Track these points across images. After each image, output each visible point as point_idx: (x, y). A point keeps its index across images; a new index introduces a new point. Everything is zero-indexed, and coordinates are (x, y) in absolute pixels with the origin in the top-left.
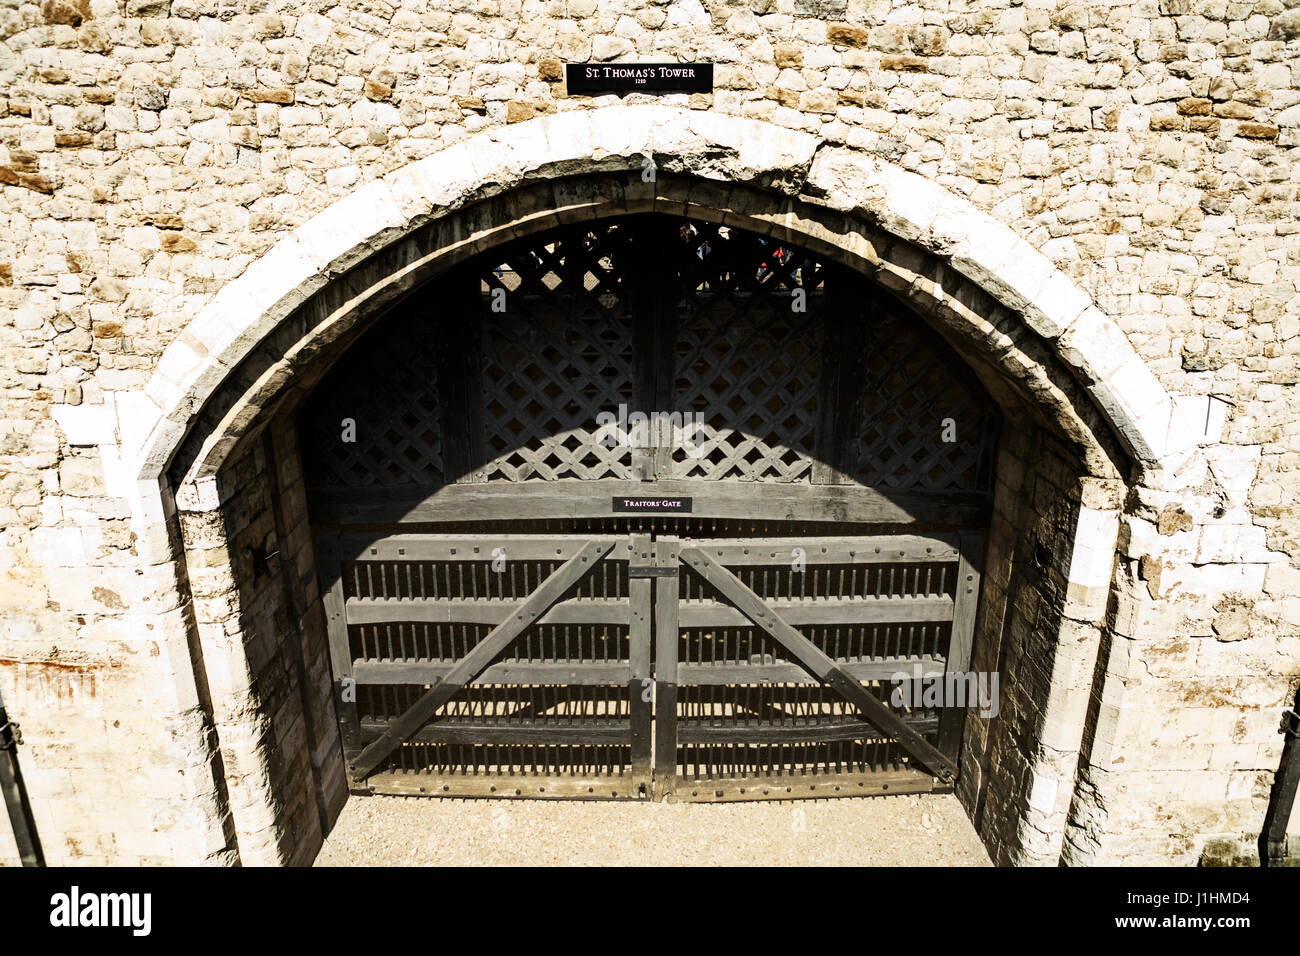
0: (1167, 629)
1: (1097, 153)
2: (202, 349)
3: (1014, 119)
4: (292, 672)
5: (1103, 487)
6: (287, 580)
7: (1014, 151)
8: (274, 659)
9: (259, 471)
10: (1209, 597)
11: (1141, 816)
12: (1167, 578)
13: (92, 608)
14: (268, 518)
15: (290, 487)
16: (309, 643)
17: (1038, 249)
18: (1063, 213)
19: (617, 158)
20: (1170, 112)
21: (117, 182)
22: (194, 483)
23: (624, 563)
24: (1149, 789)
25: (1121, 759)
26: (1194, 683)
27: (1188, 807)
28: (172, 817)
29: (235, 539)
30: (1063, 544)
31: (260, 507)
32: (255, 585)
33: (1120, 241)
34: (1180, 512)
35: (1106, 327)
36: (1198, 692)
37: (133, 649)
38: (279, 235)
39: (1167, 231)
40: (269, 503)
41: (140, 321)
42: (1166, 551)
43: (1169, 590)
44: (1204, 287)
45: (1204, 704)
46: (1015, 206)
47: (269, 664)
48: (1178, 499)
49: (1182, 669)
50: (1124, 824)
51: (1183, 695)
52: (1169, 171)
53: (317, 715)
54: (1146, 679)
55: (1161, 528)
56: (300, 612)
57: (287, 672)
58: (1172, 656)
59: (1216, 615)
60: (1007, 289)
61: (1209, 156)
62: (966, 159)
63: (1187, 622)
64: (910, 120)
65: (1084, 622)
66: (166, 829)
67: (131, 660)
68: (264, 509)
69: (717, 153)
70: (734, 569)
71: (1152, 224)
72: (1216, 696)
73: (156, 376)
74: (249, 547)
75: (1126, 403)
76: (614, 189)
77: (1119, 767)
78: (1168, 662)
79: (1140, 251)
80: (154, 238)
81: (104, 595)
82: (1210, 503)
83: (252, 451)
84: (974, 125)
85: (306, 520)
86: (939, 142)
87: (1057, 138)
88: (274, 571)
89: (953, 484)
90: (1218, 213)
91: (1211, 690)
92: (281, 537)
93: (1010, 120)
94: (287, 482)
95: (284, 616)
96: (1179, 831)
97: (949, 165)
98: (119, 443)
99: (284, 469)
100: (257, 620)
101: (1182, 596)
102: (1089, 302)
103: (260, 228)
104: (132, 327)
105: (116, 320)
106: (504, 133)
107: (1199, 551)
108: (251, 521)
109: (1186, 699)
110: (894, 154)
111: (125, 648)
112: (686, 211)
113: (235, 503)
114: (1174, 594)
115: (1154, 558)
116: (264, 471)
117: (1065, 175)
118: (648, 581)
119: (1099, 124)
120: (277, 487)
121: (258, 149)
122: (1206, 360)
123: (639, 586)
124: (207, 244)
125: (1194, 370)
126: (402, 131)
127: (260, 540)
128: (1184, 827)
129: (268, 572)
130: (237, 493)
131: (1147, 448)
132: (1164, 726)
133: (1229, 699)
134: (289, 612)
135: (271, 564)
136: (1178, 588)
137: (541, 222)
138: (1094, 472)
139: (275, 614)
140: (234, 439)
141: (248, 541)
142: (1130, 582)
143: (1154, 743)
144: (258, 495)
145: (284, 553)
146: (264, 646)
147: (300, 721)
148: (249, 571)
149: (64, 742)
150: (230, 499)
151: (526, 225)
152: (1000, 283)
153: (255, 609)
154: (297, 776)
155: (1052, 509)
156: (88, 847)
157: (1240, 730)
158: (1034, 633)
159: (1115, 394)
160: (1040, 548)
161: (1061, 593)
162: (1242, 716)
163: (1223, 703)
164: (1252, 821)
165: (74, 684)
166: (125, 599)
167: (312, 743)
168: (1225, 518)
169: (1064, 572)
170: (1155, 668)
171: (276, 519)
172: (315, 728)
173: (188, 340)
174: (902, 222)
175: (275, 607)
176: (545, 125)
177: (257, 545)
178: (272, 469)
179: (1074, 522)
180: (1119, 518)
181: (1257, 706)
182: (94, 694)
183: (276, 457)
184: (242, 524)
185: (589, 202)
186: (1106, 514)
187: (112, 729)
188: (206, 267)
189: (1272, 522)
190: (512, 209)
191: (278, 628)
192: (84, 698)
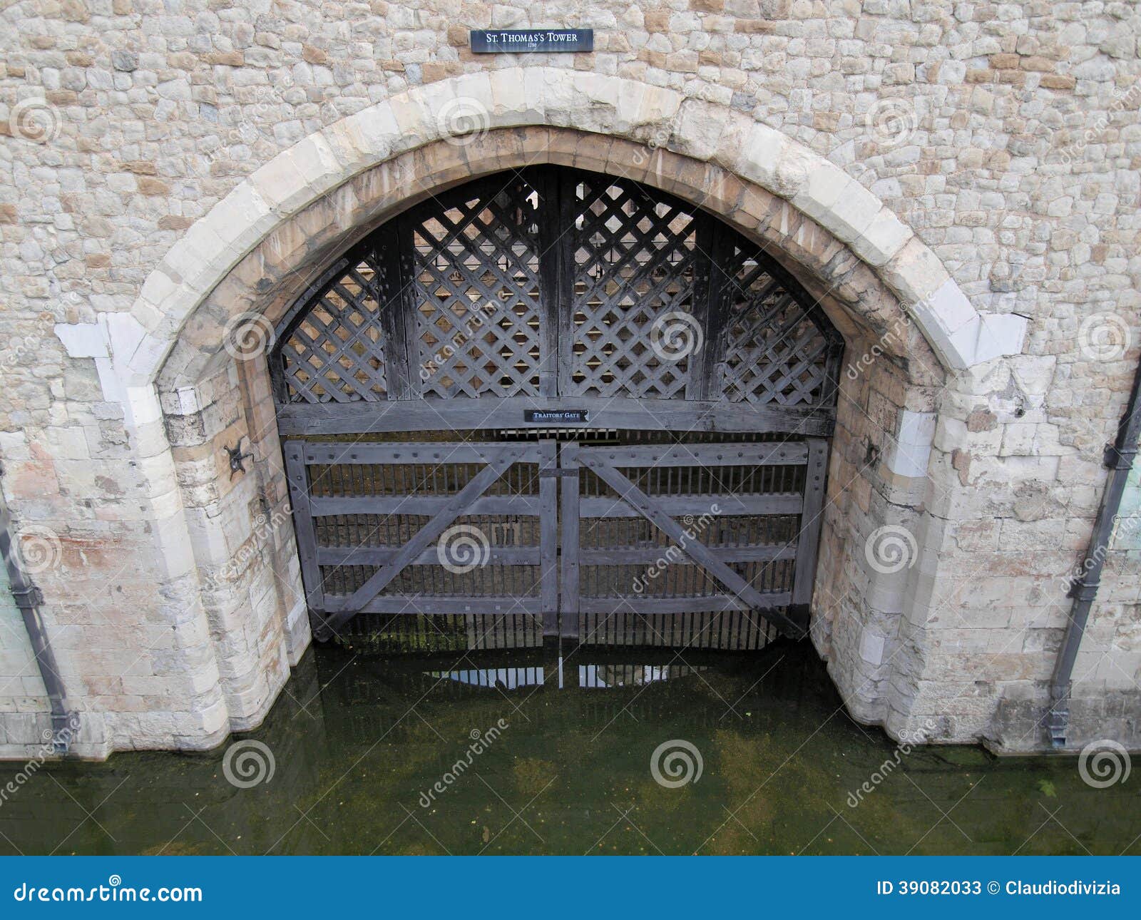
0: (975, 510)
1: (919, 103)
2: (177, 278)
3: (849, 74)
4: (265, 552)
5: (922, 393)
6: (260, 477)
7: (848, 102)
9: (233, 386)
10: (1010, 485)
11: (952, 666)
12: (974, 468)
13: (95, 494)
14: (241, 424)
15: (261, 403)
16: (280, 532)
17: (868, 189)
18: (889, 157)
19: (515, 113)
20: (982, 66)
21: (100, 133)
22: (176, 391)
23: (535, 466)
24: (958, 643)
25: (936, 619)
26: (997, 556)
27: (991, 659)
28: (167, 665)
29: (212, 441)
30: (889, 443)
31: (235, 417)
32: (231, 478)
33: (939, 180)
34: (988, 412)
35: (925, 254)
36: (1000, 564)
37: (131, 527)
38: (237, 180)
39: (979, 171)
40: (242, 413)
41: (124, 254)
42: (975, 446)
43: (977, 478)
44: (1010, 220)
45: (1005, 574)
46: (848, 152)
48: (985, 401)
49: (989, 543)
50: (938, 672)
51: (988, 566)
52: (981, 119)
53: (288, 588)
54: (957, 553)
55: (970, 426)
56: (271, 505)
57: (261, 552)
58: (979, 534)
59: (1015, 499)
60: (845, 224)
61: (1016, 104)
62: (807, 110)
63: (991, 505)
64: (761, 78)
65: (906, 507)
66: (163, 674)
67: (130, 537)
68: (238, 418)
69: (598, 106)
70: (623, 470)
71: (966, 166)
72: (1016, 568)
73: (139, 301)
74: (225, 448)
75: (941, 320)
76: (514, 142)
77: (935, 625)
78: (975, 539)
79: (955, 189)
80: (130, 183)
81: (107, 484)
82: (1011, 406)
83: (226, 372)
84: (814, 81)
85: (276, 431)
86: (785, 96)
87: (885, 91)
88: (248, 469)
89: (803, 400)
90: (1023, 155)
91: (1011, 562)
92: (254, 442)
93: (845, 75)
94: (257, 399)
95: (257, 506)
96: (983, 679)
97: (792, 116)
98: (111, 355)
99: (255, 388)
100: (233, 507)
101: (988, 483)
102: (910, 234)
103: (220, 174)
104: (119, 258)
105: (104, 253)
106: (417, 92)
107: (1002, 446)
108: (227, 427)
109: (990, 569)
110: (745, 105)
111: (123, 526)
112: (575, 162)
113: (212, 410)
114: (981, 482)
115: (964, 450)
116: (237, 387)
118: (554, 479)
119: (921, 78)
120: (249, 402)
121: (215, 106)
122: (1011, 282)
123: (547, 485)
124: (177, 188)
125: (1000, 291)
126: (335, 91)
127: (236, 443)
128: (988, 676)
129: (243, 470)
130: (214, 402)
131: (960, 358)
132: (971, 592)
133: (1027, 569)
134: (263, 503)
135: (246, 463)
136: (984, 477)
137: (455, 171)
138: (916, 382)
139: (250, 504)
140: (208, 355)
141: (224, 442)
142: (944, 472)
143: (963, 606)
144: (233, 406)
145: (256, 456)
146: (240, 528)
147: (273, 592)
148: (226, 466)
149: (78, 603)
150: (208, 407)
151: (443, 174)
152: (836, 219)
153: (231, 497)
154: (270, 636)
155: (881, 415)
156: (102, 688)
157: (1035, 594)
158: (866, 519)
159: (932, 312)
160: (872, 448)
161: (888, 484)
162: (1036, 583)
163: (1021, 573)
164: (1043, 670)
165: (83, 556)
166: (122, 486)
167: (283, 607)
168: (1024, 417)
169: (890, 466)
170: (964, 544)
171: (249, 426)
172: (286, 599)
173: (166, 270)
174: (753, 167)
175: (249, 498)
176: (455, 86)
177: (232, 447)
178: (244, 386)
179: (899, 423)
180: (936, 419)
181: (1049, 576)
182: (99, 564)
183: (248, 377)
184: (219, 427)
185: (493, 154)
186: (924, 416)
187: (115, 593)
188: (177, 207)
189: (1063, 421)
190: (430, 159)
191: (253, 516)
192: (92, 567)
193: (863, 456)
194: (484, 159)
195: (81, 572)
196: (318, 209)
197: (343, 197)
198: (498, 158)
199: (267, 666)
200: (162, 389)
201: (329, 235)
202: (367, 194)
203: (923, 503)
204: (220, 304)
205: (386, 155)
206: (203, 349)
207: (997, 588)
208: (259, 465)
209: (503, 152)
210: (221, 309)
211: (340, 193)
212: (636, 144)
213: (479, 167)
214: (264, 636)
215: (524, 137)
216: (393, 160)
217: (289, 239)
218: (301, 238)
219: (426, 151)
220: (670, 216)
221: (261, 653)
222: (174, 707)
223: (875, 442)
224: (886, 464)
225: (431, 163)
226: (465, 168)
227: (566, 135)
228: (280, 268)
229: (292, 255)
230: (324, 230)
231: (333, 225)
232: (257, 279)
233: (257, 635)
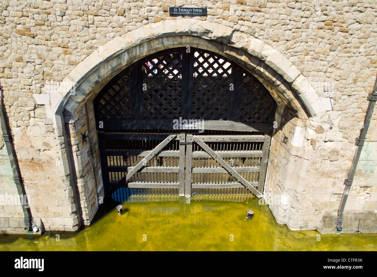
0: (317, 158)
1: (304, 34)
2: (73, 80)
3: (283, 25)
4: (92, 168)
5: (302, 121)
6: (91, 144)
7: (283, 33)
8: (87, 164)
9: (84, 114)
10: (328, 150)
11: (309, 205)
12: (317, 144)
13: (42, 147)
14: (86, 126)
15: (92, 119)
16: (96, 161)
17: (288, 59)
18: (295, 50)
19: (182, 32)
20: (322, 24)
22: (69, 116)
23: (178, 141)
24: (311, 198)
25: (304, 191)
26: (323, 172)
27: (321, 203)
28: (62, 203)
29: (78, 132)
30: (291, 136)
31: (84, 124)
32: (83, 144)
33: (308, 57)
34: (321, 127)
35: (304, 79)
36: (324, 174)
37: (53, 158)
38: (94, 50)
39: (321, 55)
40: (86, 123)
41: (57, 72)
42: (318, 138)
43: (318, 148)
44: (329, 70)
45: (325, 177)
46: (282, 47)
47: (86, 165)
48: (321, 124)
49: (320, 168)
50: (304, 207)
51: (320, 174)
52: (321, 40)
53: (98, 180)
54: (311, 170)
55: (317, 132)
56: (94, 152)
57: (91, 168)
59: (329, 154)
60: (280, 69)
61: (332, 36)
62: (270, 35)
63: (322, 156)
64: (257, 25)
65: (296, 156)
66: (61, 206)
67: (53, 161)
68: (85, 124)
69: (207, 31)
70: (206, 143)
71: (317, 53)
72: (328, 175)
74: (81, 134)
75: (309, 99)
76: (179, 40)
77: (304, 193)
78: (317, 166)
79: (314, 60)
80: (60, 50)
81: (45, 144)
82: (328, 126)
83: (82, 109)
84: (273, 26)
85: (96, 128)
86: (264, 30)
87: (294, 30)
88: (87, 141)
89: (263, 122)
90: (334, 51)
91: (327, 173)
92: (89, 132)
95: (90, 153)
97: (266, 36)
98: (50, 104)
99: (90, 115)
100: (83, 153)
101: (321, 149)
102: (300, 73)
103: (89, 48)
104: (55, 73)
105: (50, 72)
106: (152, 25)
107: (326, 138)
108: (82, 127)
109: (321, 176)
110: (252, 33)
111: (51, 158)
112: (197, 46)
113: (78, 122)
114: (319, 149)
115: (315, 139)
116: (85, 114)
117: (295, 40)
118: (184, 146)
119: (304, 27)
120: (88, 119)
121: (88, 27)
123: (182, 148)
124: (75, 52)
125: (326, 91)
126: (126, 24)
127: (84, 132)
128: (319, 208)
129: (86, 141)
130: (78, 119)
131: (314, 111)
132: (315, 182)
133: (332, 176)
135: (87, 139)
136: (320, 147)
137: (160, 48)
138: (300, 118)
139: (88, 152)
140: (78, 104)
141: (81, 132)
142: (308, 145)
143: (313, 187)
144: (83, 121)
145: (90, 136)
146: (85, 160)
147: (94, 180)
148: (81, 140)
149: (35, 182)
150: (77, 121)
151: (156, 49)
152: (278, 68)
153: (83, 150)
154: (93, 195)
155: (289, 128)
156: (41, 210)
157: (334, 184)
158: (283, 159)
159: (306, 97)
160: (285, 138)
161: (291, 149)
162: (335, 180)
163: (330, 177)
165: (37, 167)
166: (51, 146)
167: (96, 187)
168: (332, 129)
170: (314, 167)
171: (88, 127)
172: (97, 183)
173: (70, 78)
174: (254, 51)
175: (87, 150)
176: (163, 23)
177: (83, 134)
178: (87, 114)
179: (294, 130)
180: (306, 129)
181: (338, 178)
182: (43, 170)
183: (88, 111)
184: (80, 127)
185: (172, 43)
186: (302, 128)
187: (47, 179)
188: (73, 58)
189: (344, 131)
190: (152, 44)
191: (88, 156)
192: (40, 171)
193: (283, 140)
194: (169, 45)
195: (36, 172)
196: (116, 59)
197: (124, 55)
198: (174, 44)
199: (92, 204)
200: (65, 115)
201: (119, 67)
202: (132, 55)
203: (301, 155)
204: (83, 88)
205: (138, 42)
206: (77, 102)
207: (323, 181)
208: (91, 140)
209: (175, 43)
210: (83, 90)
211: (123, 54)
212: (218, 43)
213: (168, 47)
214: (91, 194)
215: (182, 38)
216: (141, 45)
217: (106, 68)
218: (110, 68)
219: (151, 42)
220: (224, 63)
221: (90, 200)
222: (64, 216)
223: (286, 136)
224: (290, 143)
225: (153, 45)
226: (163, 47)
227: (195, 38)
228: (103, 77)
229: (107, 73)
230: (117, 66)
231: (120, 64)
232: (95, 81)
233: (89, 194)
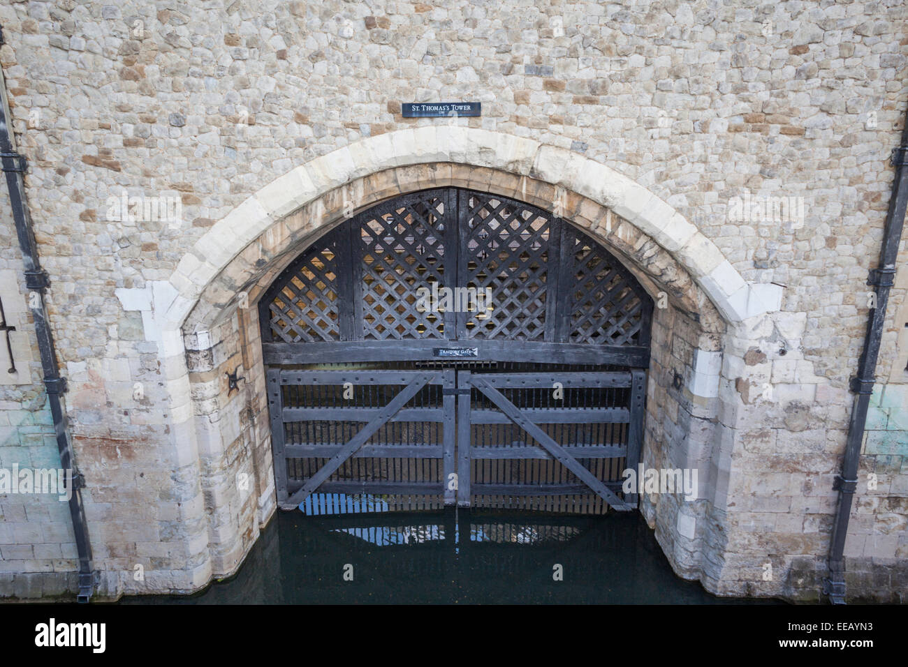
0: (756, 422)
1: (697, 145)
2: (202, 258)
3: (649, 128)
4: (248, 448)
5: (711, 338)
6: (249, 394)
7: (649, 146)
8: (238, 439)
9: (234, 331)
10: (780, 404)
11: (749, 541)
12: (753, 392)
13: (131, 406)
14: (239, 356)
15: (253, 341)
16: (260, 433)
17: (665, 201)
18: (679, 180)
19: (430, 155)
20: (739, 121)
21: (158, 165)
22: (196, 334)
23: (440, 386)
24: (752, 523)
25: (733, 504)
26: (776, 457)
27: (779, 537)
28: (171, 533)
29: (218, 368)
30: (689, 372)
31: (234, 351)
32: (229, 395)
33: (713, 195)
34: (759, 352)
35: (707, 244)
36: (778, 463)
37: (154, 430)
38: (246, 195)
39: (741, 188)
40: (239, 349)
41: (168, 242)
42: (752, 375)
43: (755, 399)
45: (783, 471)
46: (651, 176)
47: (235, 442)
48: (756, 344)
49: (767, 447)
50: (738, 546)
51: (769, 464)
52: (740, 155)
53: (262, 475)
54: (745, 453)
55: (747, 361)
56: (255, 414)
57: (246, 448)
58: (760, 440)
59: (786, 415)
60: (649, 224)
61: (764, 145)
62: (622, 151)
63: (767, 419)
64: (591, 131)
65: (705, 419)
66: (167, 540)
67: (154, 436)
68: (237, 352)
69: (483, 150)
70: (501, 390)
71: (732, 185)
72: (790, 465)
73: (176, 273)
74: (227, 373)
75: (721, 288)
76: (429, 172)
77: (732, 508)
78: (758, 443)
79: (725, 200)
80: (177, 196)
81: (140, 398)
82: (776, 347)
83: (231, 320)
84: (626, 133)
85: (262, 361)
86: (606, 142)
87: (674, 138)
88: (241, 388)
89: (626, 342)
90: (771, 177)
91: (786, 462)
92: (246, 369)
93: (646, 129)
94: (251, 339)
95: (245, 415)
96: (774, 552)
97: (611, 155)
98: (153, 309)
99: (249, 332)
100: (229, 415)
101: (764, 402)
102: (695, 230)
103: (236, 191)
104: (163, 245)
105: (153, 241)
106: (367, 140)
107: (772, 375)
108: (228, 358)
109: (771, 467)
110: (580, 147)
111: (150, 428)
112: (468, 185)
113: (219, 346)
114: (758, 401)
115: (744, 379)
116: (237, 331)
117: (679, 159)
118: (453, 397)
119: (698, 129)
120: (245, 341)
121: (235, 148)
122: (769, 262)
123: (449, 400)
124: (207, 200)
125: (761, 268)
126: (314, 140)
127: (234, 370)
128: (777, 550)
129: (238, 389)
130: (221, 342)
131: (736, 314)
132: (759, 484)
133: (799, 467)
134: (249, 413)
135: (239, 384)
136: (760, 398)
137: (390, 191)
138: (705, 330)
139: (240, 413)
140: (219, 309)
141: (226, 370)
142: (731, 394)
143: (754, 494)
144: (233, 344)
145: (247, 379)
146: (233, 430)
147: (252, 477)
148: (226, 387)
149: (111, 486)
150: (216, 345)
151: (382, 193)
152: (643, 220)
153: (227, 409)
154: (248, 511)
155: (682, 354)
156: (119, 551)
157: (807, 488)
158: (676, 427)
159: (714, 282)
160: (677, 376)
161: (690, 402)
162: (807, 478)
163: (795, 470)
164: (820, 548)
165: (118, 451)
166: (151, 400)
167: (258, 491)
168: (788, 355)
169: (691, 389)
170: (750, 447)
171: (243, 359)
172: (261, 482)
173: (195, 253)
174: (586, 188)
175: (240, 409)
176: (391, 138)
177: (231, 373)
178: (242, 330)
179: (695, 359)
180: (722, 356)
181: (817, 473)
182: (129, 457)
183: (245, 324)
184: (223, 359)
185: (415, 180)
186: (714, 354)
187: (139, 478)
188: (205, 214)
189: (816, 358)
190: (374, 183)
191: (241, 421)
192: (124, 459)
193: (671, 382)
194: (409, 183)
195: (115, 463)
196: (299, 215)
197: (316, 207)
198: (418, 182)
199: (244, 534)
200: (186, 332)
201: (305, 231)
202: (332, 205)
203: (717, 416)
204: (230, 276)
205: (345, 181)
206: (217, 305)
207: (778, 481)
208: (249, 387)
209: (421, 179)
210: (231, 279)
211: (314, 204)
212: (509, 173)
213: (406, 188)
214: (243, 510)
215: (435, 169)
216: (350, 184)
217: (279, 233)
218: (287, 233)
219: (372, 178)
220: (532, 219)
221: (240, 524)
222: (172, 566)
223: (679, 371)
224: (688, 388)
225: (375, 185)
226: (397, 189)
227: (463, 168)
228: (272, 252)
229: (281, 244)
230: (303, 228)
231: (309, 224)
232: (256, 260)
233: (238, 510)
